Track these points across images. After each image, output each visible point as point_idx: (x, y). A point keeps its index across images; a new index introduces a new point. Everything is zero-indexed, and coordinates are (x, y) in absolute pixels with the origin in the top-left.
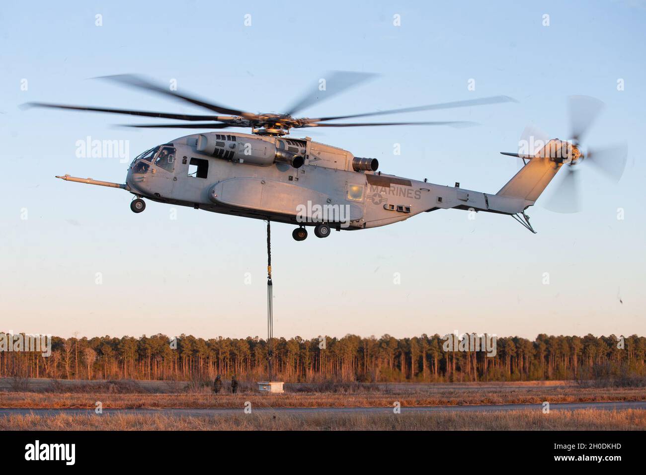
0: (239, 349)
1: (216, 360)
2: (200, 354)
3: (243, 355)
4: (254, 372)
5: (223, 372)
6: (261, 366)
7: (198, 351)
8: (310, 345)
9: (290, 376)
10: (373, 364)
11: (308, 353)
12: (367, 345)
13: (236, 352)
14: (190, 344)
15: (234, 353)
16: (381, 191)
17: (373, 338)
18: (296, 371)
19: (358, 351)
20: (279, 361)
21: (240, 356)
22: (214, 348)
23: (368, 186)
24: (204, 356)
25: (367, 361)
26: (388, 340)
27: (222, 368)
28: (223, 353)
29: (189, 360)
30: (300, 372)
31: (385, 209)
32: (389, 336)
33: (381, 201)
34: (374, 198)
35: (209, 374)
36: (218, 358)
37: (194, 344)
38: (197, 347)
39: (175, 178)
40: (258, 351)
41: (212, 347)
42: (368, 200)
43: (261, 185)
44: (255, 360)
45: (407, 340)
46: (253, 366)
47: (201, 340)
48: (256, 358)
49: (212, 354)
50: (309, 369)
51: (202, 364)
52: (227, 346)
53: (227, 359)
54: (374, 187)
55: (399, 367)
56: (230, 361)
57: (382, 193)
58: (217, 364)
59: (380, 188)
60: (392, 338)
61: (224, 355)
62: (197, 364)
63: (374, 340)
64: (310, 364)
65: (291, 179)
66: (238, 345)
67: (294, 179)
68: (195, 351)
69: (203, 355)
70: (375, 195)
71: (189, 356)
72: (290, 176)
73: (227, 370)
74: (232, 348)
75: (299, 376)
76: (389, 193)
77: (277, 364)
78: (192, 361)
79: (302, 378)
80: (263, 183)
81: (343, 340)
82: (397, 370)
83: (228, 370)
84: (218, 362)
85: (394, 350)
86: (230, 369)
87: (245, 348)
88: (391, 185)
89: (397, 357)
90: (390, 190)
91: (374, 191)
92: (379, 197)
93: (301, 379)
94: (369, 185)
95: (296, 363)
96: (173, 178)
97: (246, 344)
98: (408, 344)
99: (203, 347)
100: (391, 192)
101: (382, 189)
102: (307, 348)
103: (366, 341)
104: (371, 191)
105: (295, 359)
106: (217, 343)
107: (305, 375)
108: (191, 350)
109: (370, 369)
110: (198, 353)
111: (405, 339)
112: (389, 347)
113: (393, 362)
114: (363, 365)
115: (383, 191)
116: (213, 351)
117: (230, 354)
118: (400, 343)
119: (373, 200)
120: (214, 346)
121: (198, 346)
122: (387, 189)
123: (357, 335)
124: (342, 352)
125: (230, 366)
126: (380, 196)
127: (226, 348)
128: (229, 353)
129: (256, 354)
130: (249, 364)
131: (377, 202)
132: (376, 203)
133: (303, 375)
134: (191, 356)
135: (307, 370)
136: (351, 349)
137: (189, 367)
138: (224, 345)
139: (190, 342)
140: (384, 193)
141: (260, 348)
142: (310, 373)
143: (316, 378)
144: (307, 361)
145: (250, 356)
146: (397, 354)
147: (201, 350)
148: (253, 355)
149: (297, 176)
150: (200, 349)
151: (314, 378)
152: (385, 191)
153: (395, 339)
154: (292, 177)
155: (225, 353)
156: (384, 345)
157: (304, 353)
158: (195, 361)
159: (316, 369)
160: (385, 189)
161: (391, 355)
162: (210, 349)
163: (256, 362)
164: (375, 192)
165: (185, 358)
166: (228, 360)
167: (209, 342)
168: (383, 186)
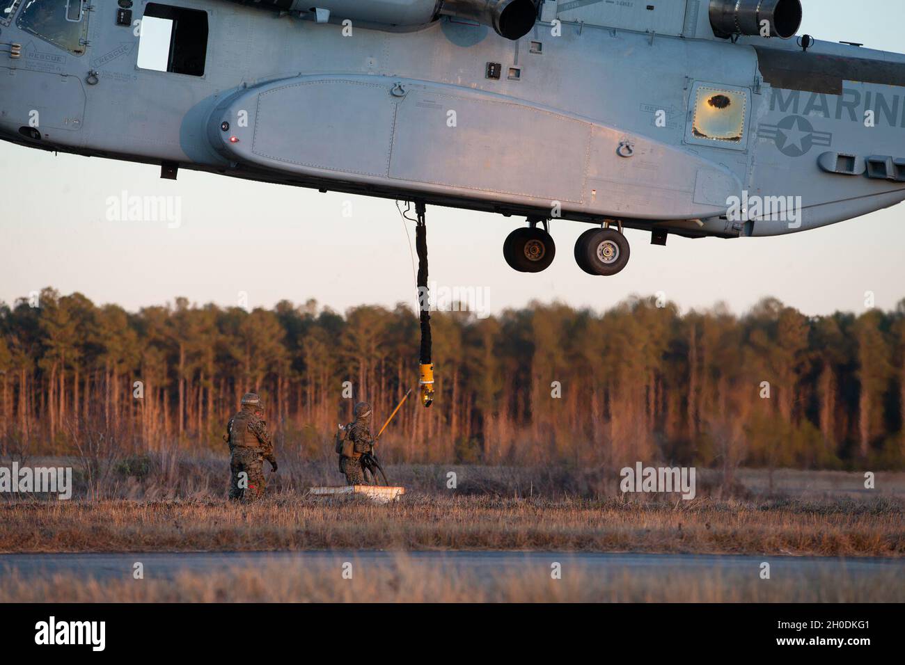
0: (249, 344)
1: (166, 382)
2: (108, 361)
3: (262, 364)
4: (302, 422)
5: (191, 423)
6: (325, 401)
7: (101, 350)
8: (497, 330)
9: (426, 441)
10: (722, 402)
11: (490, 361)
12: (699, 335)
13: (237, 353)
14: (73, 324)
15: (230, 357)
16: (810, 107)
17: (720, 312)
18: (449, 422)
19: (666, 356)
20: (389, 384)
21: (253, 367)
22: (162, 338)
23: (762, 90)
24: (124, 368)
25: (698, 391)
26: (775, 318)
27: (189, 411)
28: (192, 357)
29: (69, 382)
30: (460, 425)
31: (823, 170)
32: (780, 304)
33: (807, 143)
34: (784, 131)
35: (140, 432)
36: (172, 374)
37: (89, 325)
38: (97, 335)
39: (92, 75)
40: (315, 350)
41: (154, 334)
42: (762, 140)
43: (391, 100)
44: (304, 383)
45: (843, 321)
46: (296, 403)
47: (113, 312)
48: (310, 375)
49: (154, 359)
50: (496, 415)
51: (116, 396)
52: (206, 331)
53: (207, 378)
54: (786, 93)
55: (813, 414)
56: (217, 385)
57: (812, 114)
58: (169, 395)
59: (805, 96)
60: (790, 311)
61: (196, 364)
62: (98, 396)
63: (726, 319)
64: (497, 396)
65: (494, 72)
66: (243, 328)
67: (504, 72)
68: (92, 351)
69: (121, 362)
70: (786, 123)
71: (69, 368)
72: (491, 64)
73: (205, 417)
74: (222, 337)
75: (459, 440)
76: (838, 116)
77: (383, 395)
78: (82, 385)
79: (471, 446)
80: (398, 93)
81: (613, 315)
82: (806, 424)
83: (210, 417)
84: (174, 389)
85: (798, 354)
86: (216, 411)
87: (271, 341)
88: (846, 84)
89: (809, 379)
90: (840, 105)
91: (783, 109)
92: (801, 129)
93: (465, 449)
94: (767, 89)
95: (450, 392)
96: (84, 75)
97: (272, 326)
98: (847, 335)
99: (118, 333)
100: (845, 110)
101: (812, 100)
102: (489, 342)
103: (698, 322)
104: (772, 108)
105: (445, 382)
106: (169, 323)
107: (479, 436)
108: (76, 345)
109: (711, 420)
110: (101, 358)
111: (838, 315)
112: (780, 344)
113: (792, 396)
114: (684, 403)
115: (817, 108)
116: (154, 349)
117: (218, 360)
118: (815, 329)
119: (780, 140)
120: (158, 331)
121: (103, 332)
122: (832, 99)
123: (663, 299)
124: (611, 358)
125: (215, 402)
126: (805, 125)
127: (204, 337)
128: (211, 355)
129: (309, 360)
130: (283, 396)
131: (793, 147)
132: (793, 151)
133: (472, 437)
134: (76, 366)
135: (489, 420)
136: (640, 347)
137: (70, 404)
138: (194, 329)
139: (72, 318)
140: (821, 115)
141: (321, 341)
142: (499, 431)
143: (520, 448)
144: (490, 385)
145: (287, 370)
146: (808, 367)
147: (114, 344)
148: (299, 365)
149: (516, 63)
150: (108, 344)
151: (512, 450)
152: (824, 108)
153: (801, 316)
154: (498, 67)
155: (199, 354)
156: (759, 337)
157: (475, 360)
158: (92, 385)
159: (521, 414)
160: (824, 102)
161: (783, 373)
162: (145, 341)
163: (310, 390)
164: (789, 112)
165: (57, 374)
166: (210, 383)
167: (142, 316)
168: (816, 89)
